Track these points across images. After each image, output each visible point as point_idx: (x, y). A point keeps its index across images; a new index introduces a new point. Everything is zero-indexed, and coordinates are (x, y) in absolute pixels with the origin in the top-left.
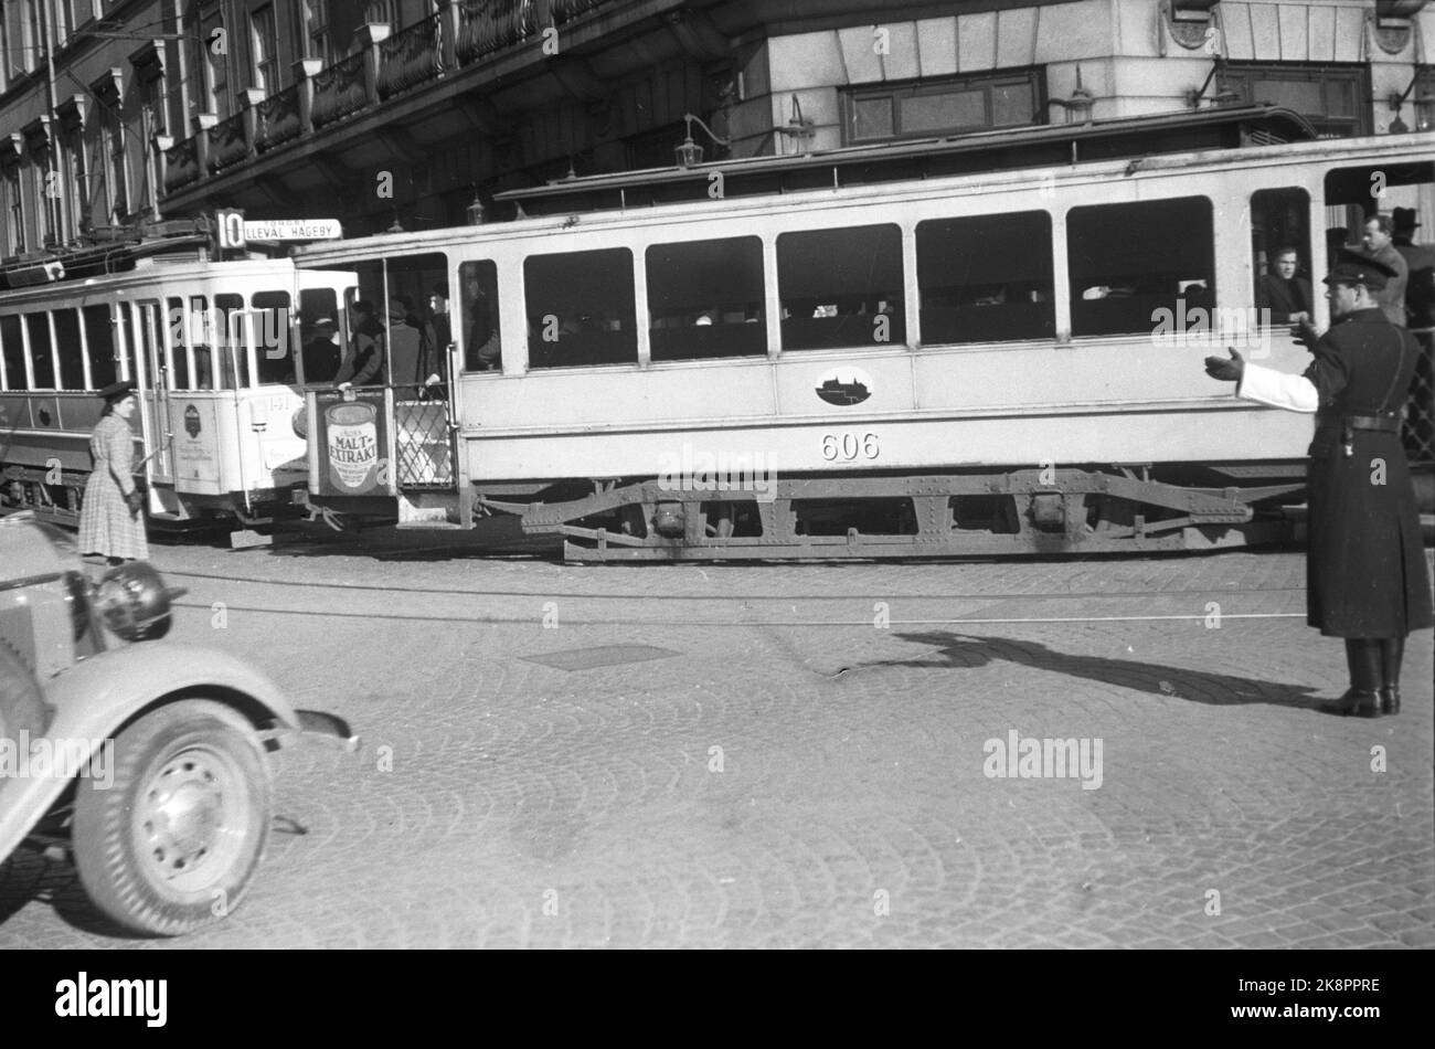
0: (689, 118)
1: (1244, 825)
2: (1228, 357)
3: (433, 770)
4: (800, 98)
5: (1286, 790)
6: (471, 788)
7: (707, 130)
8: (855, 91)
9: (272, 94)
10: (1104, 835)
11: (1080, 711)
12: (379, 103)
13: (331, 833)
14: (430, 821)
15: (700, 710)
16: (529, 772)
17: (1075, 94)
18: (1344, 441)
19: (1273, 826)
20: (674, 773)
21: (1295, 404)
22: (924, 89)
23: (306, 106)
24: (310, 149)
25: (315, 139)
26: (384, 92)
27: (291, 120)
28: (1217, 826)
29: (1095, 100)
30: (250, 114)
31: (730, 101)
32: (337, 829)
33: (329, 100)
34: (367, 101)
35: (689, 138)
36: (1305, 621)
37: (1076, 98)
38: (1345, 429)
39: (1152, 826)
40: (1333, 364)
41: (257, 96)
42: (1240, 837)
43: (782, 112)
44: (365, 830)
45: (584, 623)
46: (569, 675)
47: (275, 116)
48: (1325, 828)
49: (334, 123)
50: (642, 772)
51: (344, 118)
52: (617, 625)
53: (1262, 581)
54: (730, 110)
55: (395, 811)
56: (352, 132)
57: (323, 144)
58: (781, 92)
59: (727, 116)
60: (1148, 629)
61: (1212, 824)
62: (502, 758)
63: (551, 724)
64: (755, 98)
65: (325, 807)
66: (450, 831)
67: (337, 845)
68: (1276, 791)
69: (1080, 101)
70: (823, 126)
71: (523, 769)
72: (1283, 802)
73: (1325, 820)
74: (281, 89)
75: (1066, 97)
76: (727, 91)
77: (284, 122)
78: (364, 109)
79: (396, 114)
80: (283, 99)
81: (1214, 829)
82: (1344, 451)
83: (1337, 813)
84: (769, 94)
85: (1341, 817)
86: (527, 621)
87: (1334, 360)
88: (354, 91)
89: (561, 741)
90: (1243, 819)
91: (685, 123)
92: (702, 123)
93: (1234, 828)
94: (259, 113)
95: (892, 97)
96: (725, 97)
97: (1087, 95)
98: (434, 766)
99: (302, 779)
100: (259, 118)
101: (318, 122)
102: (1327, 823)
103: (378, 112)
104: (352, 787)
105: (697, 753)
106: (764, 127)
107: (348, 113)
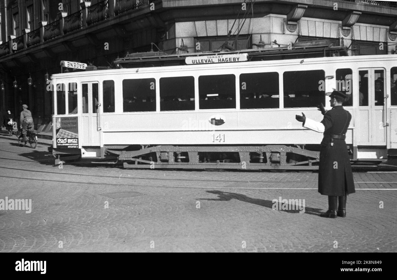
0: (152, 44)
1: (302, 247)
2: (302, 115)
3: (74, 226)
4: (183, 39)
5: (314, 237)
6: (85, 231)
7: (157, 47)
8: (199, 39)
9: (32, 30)
10: (264, 248)
11: (257, 214)
12: (63, 34)
13: (44, 243)
14: (73, 240)
15: (151, 211)
16: (102, 227)
17: (260, 42)
18: (331, 142)
19: (310, 247)
20: (143, 228)
21: (318, 130)
22: (218, 39)
23: (42, 34)
24: (42, 47)
25: (44, 44)
26: (65, 32)
27: (37, 38)
28: (295, 247)
29: (265, 45)
30: (26, 36)
31: (164, 39)
32: (46, 242)
33: (49, 33)
34: (59, 34)
35: (152, 49)
36: (318, 191)
37: (260, 44)
38: (331, 138)
39: (278, 247)
40: (329, 120)
41: (28, 31)
42: (301, 250)
43: (179, 43)
44: (54, 243)
45: (118, 185)
46: (113, 200)
47: (33, 37)
48: (324, 248)
49: (50, 39)
50: (134, 227)
51: (53, 38)
52: (128, 186)
53: (307, 179)
54: (164, 42)
55: (63, 237)
56: (55, 42)
57: (46, 45)
58: (178, 38)
59: (163, 44)
60: (276, 191)
61: (293, 246)
62: (94, 223)
63: (108, 213)
64: (171, 39)
65: (42, 236)
66: (79, 243)
67: (46, 247)
68: (311, 238)
69: (261, 44)
70: (190, 48)
71: (100, 226)
72: (313, 241)
73: (324, 246)
74: (35, 29)
75: (257, 43)
76: (163, 36)
77: (35, 39)
78: (59, 36)
79: (68, 38)
80: (35, 32)
81: (294, 248)
82: (331, 144)
83: (327, 244)
84: (175, 38)
85: (329, 245)
86: (102, 184)
87: (329, 119)
88: (56, 31)
89: (111, 218)
90: (302, 245)
91: (151, 45)
92: (156, 46)
93: (300, 247)
94: (28, 36)
95: (209, 41)
96: (163, 38)
97: (263, 43)
98: (75, 225)
99: (36, 227)
100: (28, 37)
101: (45, 39)
102: (325, 247)
103: (64, 37)
104: (50, 230)
105: (150, 223)
106: (173, 47)
107: (54, 37)
